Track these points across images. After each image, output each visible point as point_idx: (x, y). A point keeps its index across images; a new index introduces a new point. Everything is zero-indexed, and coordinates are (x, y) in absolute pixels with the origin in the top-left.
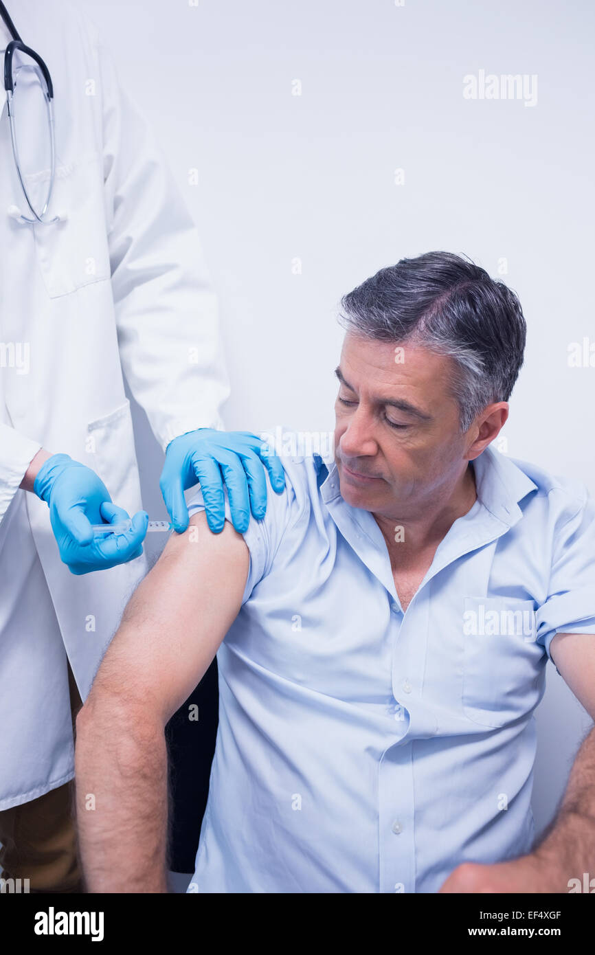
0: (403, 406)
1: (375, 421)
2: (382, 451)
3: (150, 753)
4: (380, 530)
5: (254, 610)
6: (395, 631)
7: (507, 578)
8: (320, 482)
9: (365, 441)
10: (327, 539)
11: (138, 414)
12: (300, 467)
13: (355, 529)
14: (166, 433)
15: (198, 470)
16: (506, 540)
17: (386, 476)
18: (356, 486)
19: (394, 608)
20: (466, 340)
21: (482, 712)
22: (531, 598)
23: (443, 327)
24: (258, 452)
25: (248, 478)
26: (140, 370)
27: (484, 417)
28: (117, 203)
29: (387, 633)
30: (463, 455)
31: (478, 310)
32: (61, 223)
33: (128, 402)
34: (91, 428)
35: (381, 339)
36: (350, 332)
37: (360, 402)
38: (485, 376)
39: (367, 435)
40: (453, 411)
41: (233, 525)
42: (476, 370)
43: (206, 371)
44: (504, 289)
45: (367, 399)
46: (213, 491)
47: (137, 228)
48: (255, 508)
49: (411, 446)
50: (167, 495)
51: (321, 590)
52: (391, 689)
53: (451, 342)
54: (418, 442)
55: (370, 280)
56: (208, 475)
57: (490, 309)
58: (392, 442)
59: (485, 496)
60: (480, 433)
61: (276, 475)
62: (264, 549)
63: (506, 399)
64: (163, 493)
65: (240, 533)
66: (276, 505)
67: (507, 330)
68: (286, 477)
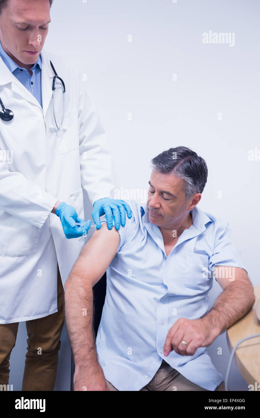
0: (168, 193)
1: (160, 197)
2: (162, 207)
3: (88, 293)
4: (161, 232)
5: (120, 255)
6: (164, 264)
7: (200, 248)
8: (142, 215)
9: (156, 203)
10: (144, 233)
11: (85, 192)
12: (136, 211)
13: (153, 231)
14: (94, 199)
15: (105, 210)
16: (200, 237)
17: (163, 215)
18: (154, 217)
19: (164, 256)
20: (188, 174)
21: (191, 290)
22: (208, 255)
23: (181, 170)
24: (123, 205)
25: (120, 213)
26: (86, 178)
27: (194, 198)
28: (81, 125)
29: (161, 264)
30: (187, 209)
31: (192, 165)
32: (65, 131)
33: (82, 189)
34: (71, 196)
35: (163, 173)
36: (153, 170)
37: (156, 191)
38: (193, 185)
39: (157, 202)
40: (183, 195)
41: (115, 228)
42: (190, 183)
43: (107, 180)
44: (201, 159)
45: (158, 191)
46: (109, 216)
47: (87, 133)
48: (122, 222)
49: (170, 205)
50: (94, 218)
51: (142, 249)
52: (162, 281)
53: (183, 175)
54: (173, 204)
55: (160, 154)
56: (108, 212)
57: (196, 165)
58: (164, 204)
59: (195, 223)
60: (192, 203)
61: (129, 213)
62: (124, 236)
63: (201, 193)
64: (93, 217)
65: (117, 230)
66: (128, 222)
67: (201, 172)
68: (132, 214)
